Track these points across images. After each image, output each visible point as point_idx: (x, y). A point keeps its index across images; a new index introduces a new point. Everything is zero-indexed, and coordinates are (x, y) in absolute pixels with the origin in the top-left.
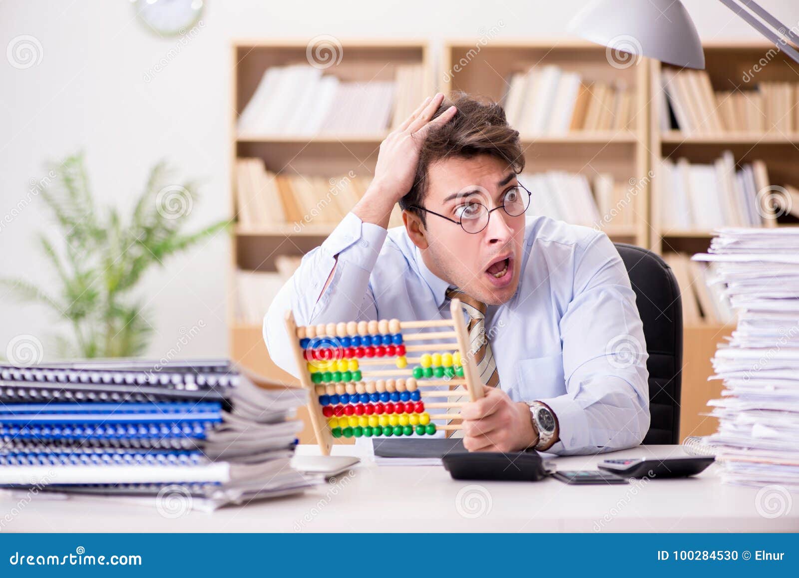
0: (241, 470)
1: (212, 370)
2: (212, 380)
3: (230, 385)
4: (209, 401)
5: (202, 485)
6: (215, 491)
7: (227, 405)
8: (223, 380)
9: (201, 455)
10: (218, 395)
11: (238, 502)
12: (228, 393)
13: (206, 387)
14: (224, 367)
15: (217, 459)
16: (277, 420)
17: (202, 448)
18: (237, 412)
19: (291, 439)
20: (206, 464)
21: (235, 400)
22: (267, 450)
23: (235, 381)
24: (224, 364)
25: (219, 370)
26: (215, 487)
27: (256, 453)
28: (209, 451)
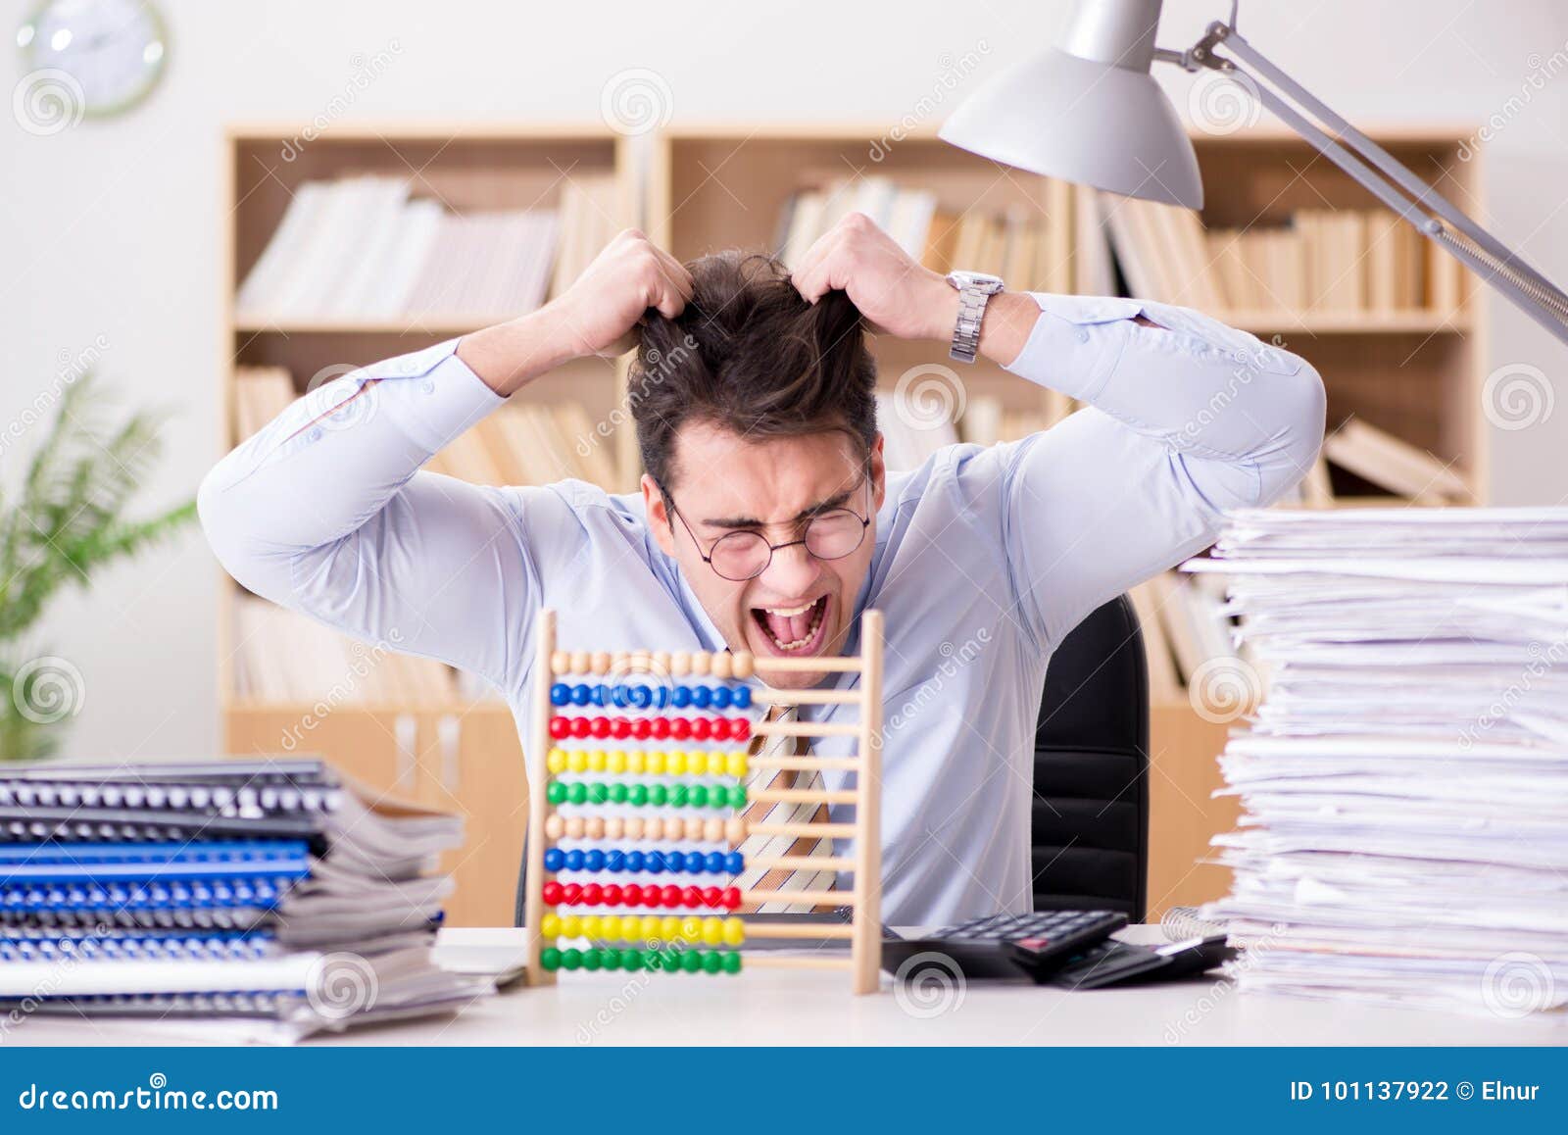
1: (290, 780)
2: (289, 800)
3: (324, 807)
4: (284, 838)
5: (272, 995)
6: (298, 1006)
7: (318, 846)
8: (311, 800)
9: (272, 939)
10: (300, 827)
11: (339, 1027)
12: (320, 824)
13: (278, 811)
14: (311, 775)
15: (299, 946)
16: (407, 875)
17: (272, 925)
18: (337, 859)
19: (432, 910)
20: (280, 956)
21: (334, 838)
22: (386, 932)
23: (334, 800)
24: (313, 769)
25: (303, 780)
26: (293, 1000)
27: (368, 937)
28: (285, 932)
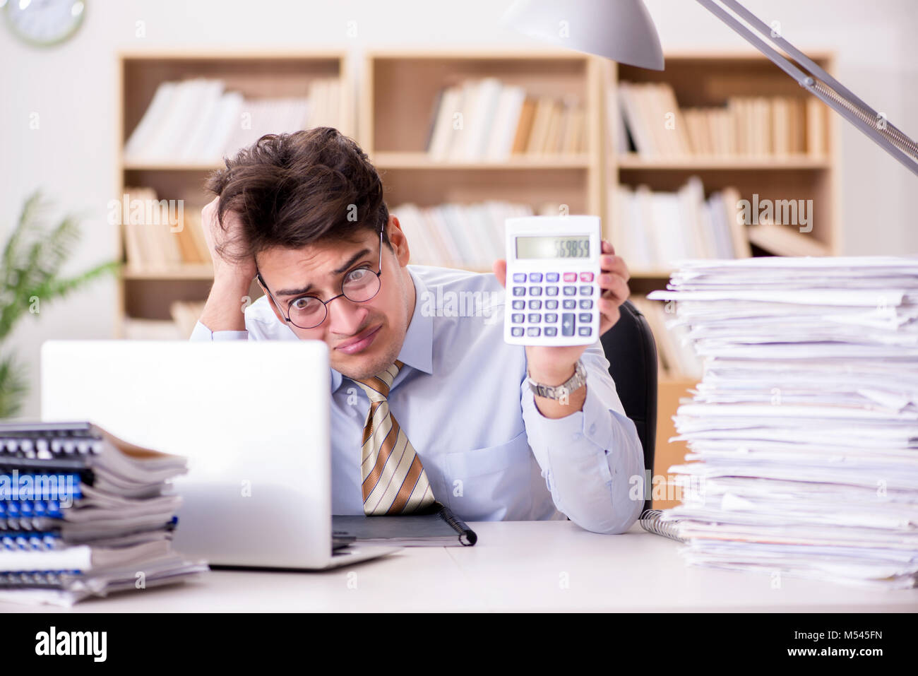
0: (107, 556)
1: (70, 434)
2: (69, 447)
3: (91, 452)
4: (66, 472)
5: (57, 573)
6: (73, 581)
7: (87, 477)
8: (83, 447)
9: (58, 537)
10: (76, 464)
11: (103, 594)
12: (88, 463)
13: (62, 454)
14: (83, 431)
15: (76, 542)
16: (152, 494)
17: (58, 529)
18: (101, 484)
19: (168, 517)
20: (63, 548)
21: (97, 471)
22: (138, 531)
23: (98, 447)
24: (85, 427)
25: (78, 434)
26: (72, 577)
27: (125, 535)
28: (66, 533)
